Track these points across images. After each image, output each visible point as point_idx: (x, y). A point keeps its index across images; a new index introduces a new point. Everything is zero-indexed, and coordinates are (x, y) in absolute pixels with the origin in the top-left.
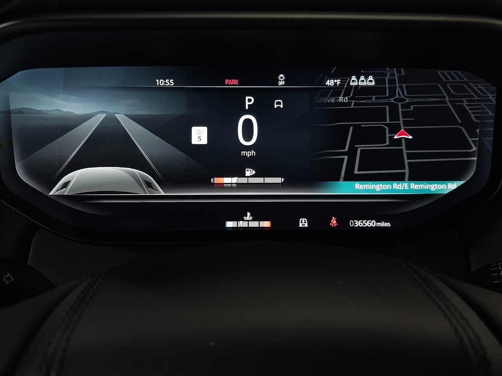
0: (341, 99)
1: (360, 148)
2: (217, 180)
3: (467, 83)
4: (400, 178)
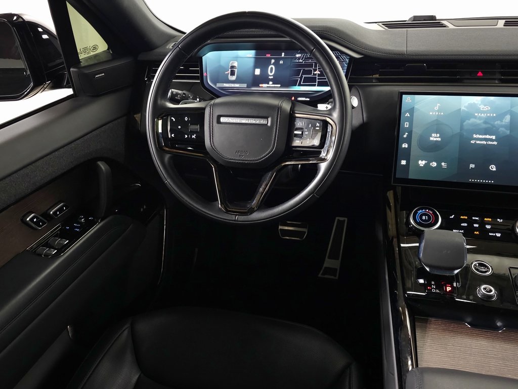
0: (300, 61)
1: (304, 76)
2: (260, 85)
3: (340, 56)
4: (315, 85)
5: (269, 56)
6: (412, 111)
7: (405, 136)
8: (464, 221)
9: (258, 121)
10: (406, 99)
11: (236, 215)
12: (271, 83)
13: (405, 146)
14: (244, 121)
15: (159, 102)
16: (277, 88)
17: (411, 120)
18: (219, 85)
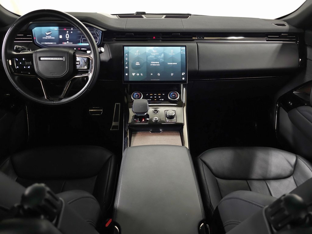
2: (63, 43)
5: (65, 29)
6: (128, 53)
7: (126, 64)
8: (151, 96)
9: (58, 59)
10: (126, 48)
11: (54, 101)
12: (68, 42)
13: (127, 67)
14: (52, 59)
15: (8, 51)
16: (71, 44)
17: (128, 57)
18: (42, 43)
